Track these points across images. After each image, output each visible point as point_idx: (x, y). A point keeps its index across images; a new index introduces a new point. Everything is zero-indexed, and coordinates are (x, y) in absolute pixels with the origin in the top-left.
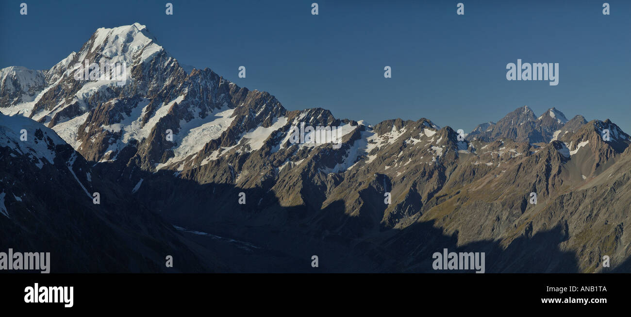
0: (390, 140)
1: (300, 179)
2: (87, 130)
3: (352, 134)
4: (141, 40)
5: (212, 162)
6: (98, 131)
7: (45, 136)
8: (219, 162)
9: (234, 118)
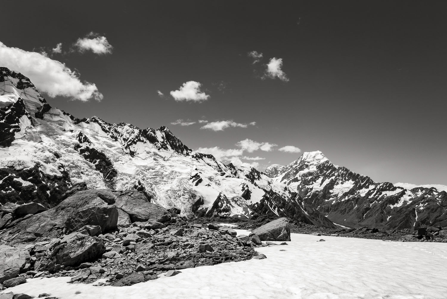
0: (418, 195)
1: (380, 208)
2: (300, 187)
3: (401, 193)
4: (319, 157)
5: (346, 200)
6: (304, 188)
7: (288, 189)
8: (349, 200)
9: (354, 185)
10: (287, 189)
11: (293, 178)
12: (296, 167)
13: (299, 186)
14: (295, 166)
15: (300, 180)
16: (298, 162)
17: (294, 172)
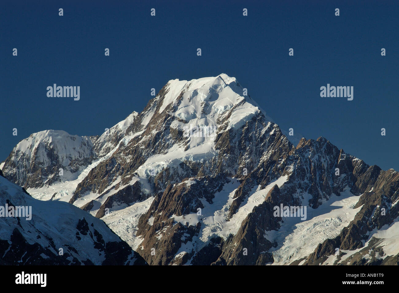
2: (151, 221)
4: (229, 97)
7: (91, 229)
9: (359, 209)
10: (87, 229)
11: (122, 187)
12: (137, 139)
13: (143, 219)
14: (132, 136)
15: (148, 196)
16: (146, 121)
17: (128, 161)
